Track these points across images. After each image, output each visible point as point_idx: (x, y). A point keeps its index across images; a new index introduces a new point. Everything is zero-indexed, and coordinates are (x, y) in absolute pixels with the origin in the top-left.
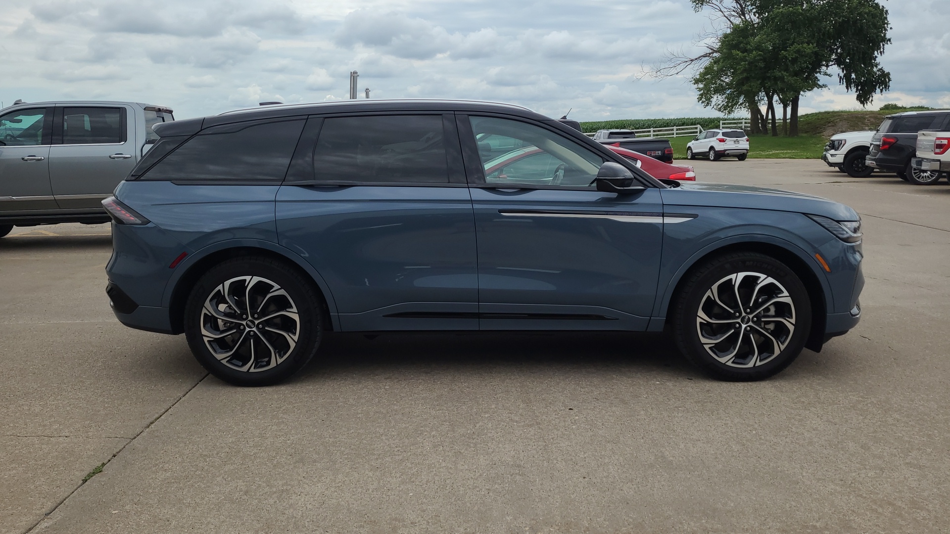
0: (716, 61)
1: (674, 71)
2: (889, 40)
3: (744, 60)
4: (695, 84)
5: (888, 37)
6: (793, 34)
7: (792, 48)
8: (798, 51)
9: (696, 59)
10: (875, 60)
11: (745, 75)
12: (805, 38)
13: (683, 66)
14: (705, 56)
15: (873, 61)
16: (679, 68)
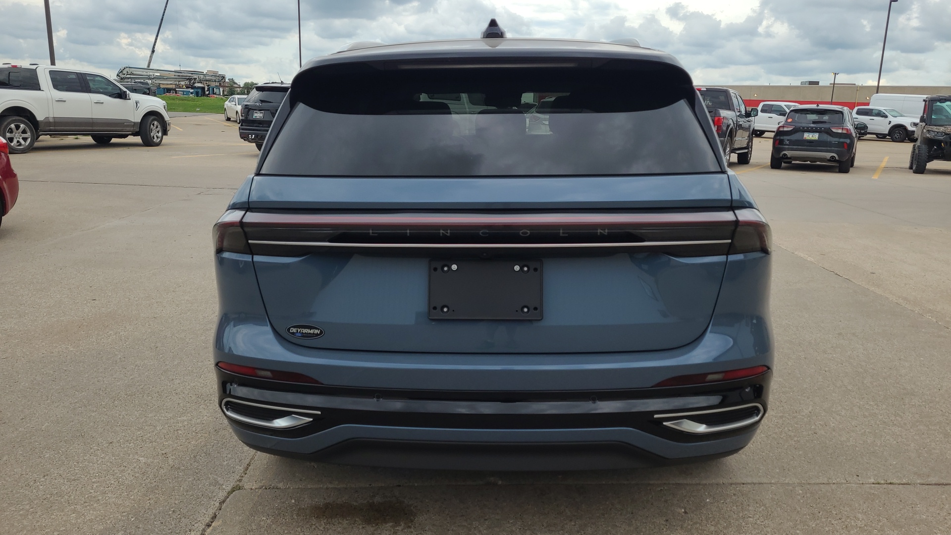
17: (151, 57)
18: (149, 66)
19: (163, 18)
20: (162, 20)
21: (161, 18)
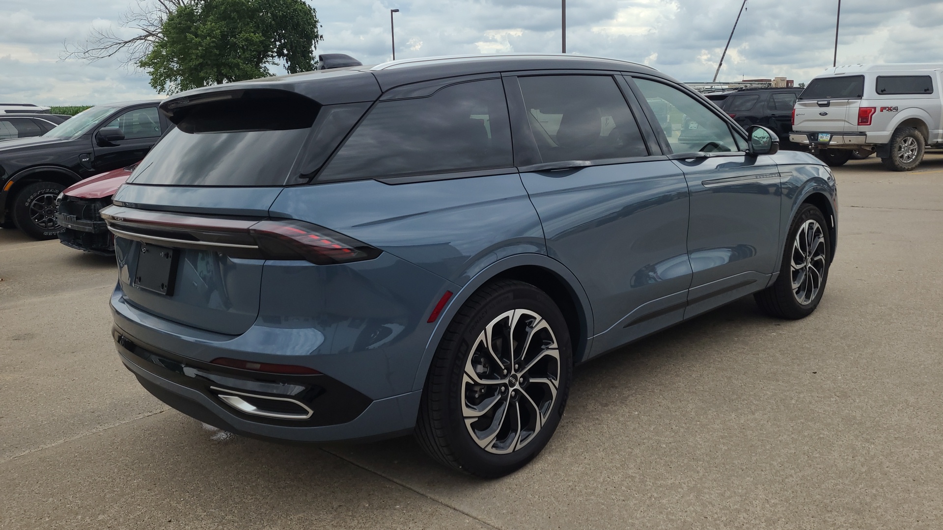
0: (163, 45)
1: (105, 53)
2: (321, 37)
3: (200, 44)
4: (141, 67)
5: (320, 33)
6: (239, 23)
7: (241, 35)
8: (247, 40)
9: (130, 41)
10: (312, 54)
11: (201, 60)
12: (251, 28)
13: (115, 47)
14: (140, 38)
15: (310, 55)
16: (111, 51)
17: (718, 70)
18: (715, 80)
19: (733, 31)
20: (732, 33)
21: (732, 32)
